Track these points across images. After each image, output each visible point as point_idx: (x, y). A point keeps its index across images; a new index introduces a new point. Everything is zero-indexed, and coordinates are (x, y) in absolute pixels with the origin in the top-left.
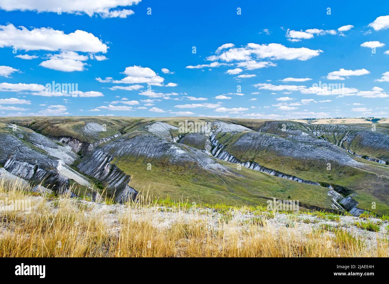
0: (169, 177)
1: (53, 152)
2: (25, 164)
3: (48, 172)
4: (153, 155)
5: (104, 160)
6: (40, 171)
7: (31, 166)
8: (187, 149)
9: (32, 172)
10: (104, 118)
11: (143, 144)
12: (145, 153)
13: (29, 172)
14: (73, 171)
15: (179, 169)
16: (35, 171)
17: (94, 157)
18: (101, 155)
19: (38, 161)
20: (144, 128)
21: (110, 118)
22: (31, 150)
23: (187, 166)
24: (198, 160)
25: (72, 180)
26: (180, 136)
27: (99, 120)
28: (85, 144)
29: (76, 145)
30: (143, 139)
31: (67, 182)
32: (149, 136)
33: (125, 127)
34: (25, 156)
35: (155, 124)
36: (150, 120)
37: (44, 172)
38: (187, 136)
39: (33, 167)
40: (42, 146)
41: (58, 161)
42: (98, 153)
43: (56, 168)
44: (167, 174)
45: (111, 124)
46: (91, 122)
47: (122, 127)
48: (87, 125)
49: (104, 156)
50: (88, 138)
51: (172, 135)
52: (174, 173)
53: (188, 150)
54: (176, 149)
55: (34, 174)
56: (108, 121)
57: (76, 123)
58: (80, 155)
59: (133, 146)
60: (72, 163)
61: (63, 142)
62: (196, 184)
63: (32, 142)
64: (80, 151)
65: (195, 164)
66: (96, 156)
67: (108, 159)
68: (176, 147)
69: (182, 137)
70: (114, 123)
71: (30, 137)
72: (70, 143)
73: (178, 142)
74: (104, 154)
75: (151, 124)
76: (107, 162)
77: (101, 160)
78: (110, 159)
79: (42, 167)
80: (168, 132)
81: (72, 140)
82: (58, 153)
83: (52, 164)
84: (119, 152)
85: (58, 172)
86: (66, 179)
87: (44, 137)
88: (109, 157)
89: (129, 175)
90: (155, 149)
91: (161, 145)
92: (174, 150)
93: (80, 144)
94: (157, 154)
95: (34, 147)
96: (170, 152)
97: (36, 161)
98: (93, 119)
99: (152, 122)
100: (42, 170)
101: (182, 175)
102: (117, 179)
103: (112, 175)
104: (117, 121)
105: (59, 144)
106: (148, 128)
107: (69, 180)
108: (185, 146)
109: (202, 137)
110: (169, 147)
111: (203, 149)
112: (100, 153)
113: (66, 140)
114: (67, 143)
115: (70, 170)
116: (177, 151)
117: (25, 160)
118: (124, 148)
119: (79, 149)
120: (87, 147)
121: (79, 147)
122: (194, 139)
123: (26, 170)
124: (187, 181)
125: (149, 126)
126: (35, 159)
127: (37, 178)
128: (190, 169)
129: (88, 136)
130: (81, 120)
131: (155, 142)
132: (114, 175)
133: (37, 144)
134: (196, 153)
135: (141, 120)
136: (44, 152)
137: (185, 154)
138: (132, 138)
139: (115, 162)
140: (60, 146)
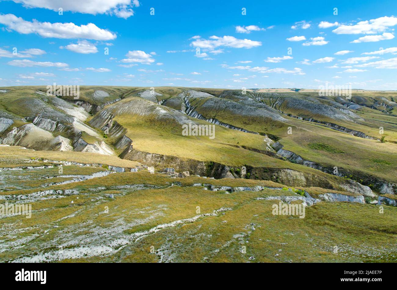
0: (155, 130)
1: (70, 112)
2: (49, 120)
3: (66, 126)
4: (144, 114)
5: (108, 118)
6: (60, 126)
7: (53, 122)
8: (167, 109)
9: (55, 126)
10: (108, 87)
11: (136, 106)
12: (138, 112)
13: (52, 126)
14: (85, 126)
15: (162, 124)
16: (57, 125)
17: (101, 116)
18: (106, 114)
19: (59, 118)
20: (137, 94)
21: (113, 87)
22: (53, 110)
23: (168, 121)
24: (176, 117)
25: (84, 132)
26: (164, 101)
27: (105, 89)
28: (95, 106)
29: (88, 107)
30: (136, 102)
31: (80, 133)
32: (141, 101)
33: (124, 94)
34: (48, 114)
35: (145, 92)
36: (142, 89)
37: (63, 126)
38: (168, 100)
39: (55, 122)
40: (62, 107)
41: (73, 118)
42: (103, 112)
43: (72, 124)
44: (154, 127)
45: (114, 91)
46: (98, 90)
47: (122, 94)
48: (96, 92)
49: (108, 114)
50: (97, 102)
51: (157, 100)
52: (159, 127)
53: (169, 111)
54: (160, 110)
55: (56, 127)
56: (111, 89)
57: (87, 91)
58: (91, 114)
59: (129, 107)
60: (85, 120)
61: (78, 104)
62: (174, 134)
63: (54, 105)
64: (91, 111)
65: (174, 120)
66: (102, 115)
67: (111, 117)
68: (160, 109)
69: (165, 101)
70: (116, 91)
71: (53, 101)
72: (83, 105)
73: (162, 104)
74: (108, 113)
75: (142, 92)
76: (110, 119)
77: (106, 117)
78: (112, 117)
79: (62, 123)
80: (155, 97)
81: (85, 103)
82: (74, 112)
83: (69, 120)
84: (119, 112)
85: (74, 127)
86: (80, 131)
87: (64, 100)
88: (112, 115)
89: (126, 128)
90: (145, 110)
91: (149, 107)
92: (158, 110)
93: (91, 106)
94: (147, 113)
95: (55, 108)
96: (156, 111)
97: (57, 118)
98: (100, 88)
99: (144, 90)
100: (62, 125)
101: (164, 128)
102: (118, 131)
103: (114, 128)
104: (118, 89)
105: (74, 106)
106: (140, 94)
107: (81, 132)
108: (166, 107)
109: (180, 101)
110: (155, 108)
111: (180, 110)
112: (105, 113)
113: (80, 103)
114: (81, 105)
115: (83, 125)
116: (161, 111)
117: (49, 118)
118: (122, 109)
119: (90, 109)
120: (96, 108)
121: (90, 108)
122: (173, 102)
123: (50, 125)
124: (168, 133)
125: (141, 93)
126: (56, 117)
127: (58, 130)
128: (170, 124)
129: (97, 100)
130: (91, 88)
131: (145, 105)
132: (115, 128)
133: (58, 106)
134: (175, 112)
135: (136, 89)
136: (63, 112)
137: (166, 113)
138: (128, 102)
139: (116, 119)
140: (75, 108)
